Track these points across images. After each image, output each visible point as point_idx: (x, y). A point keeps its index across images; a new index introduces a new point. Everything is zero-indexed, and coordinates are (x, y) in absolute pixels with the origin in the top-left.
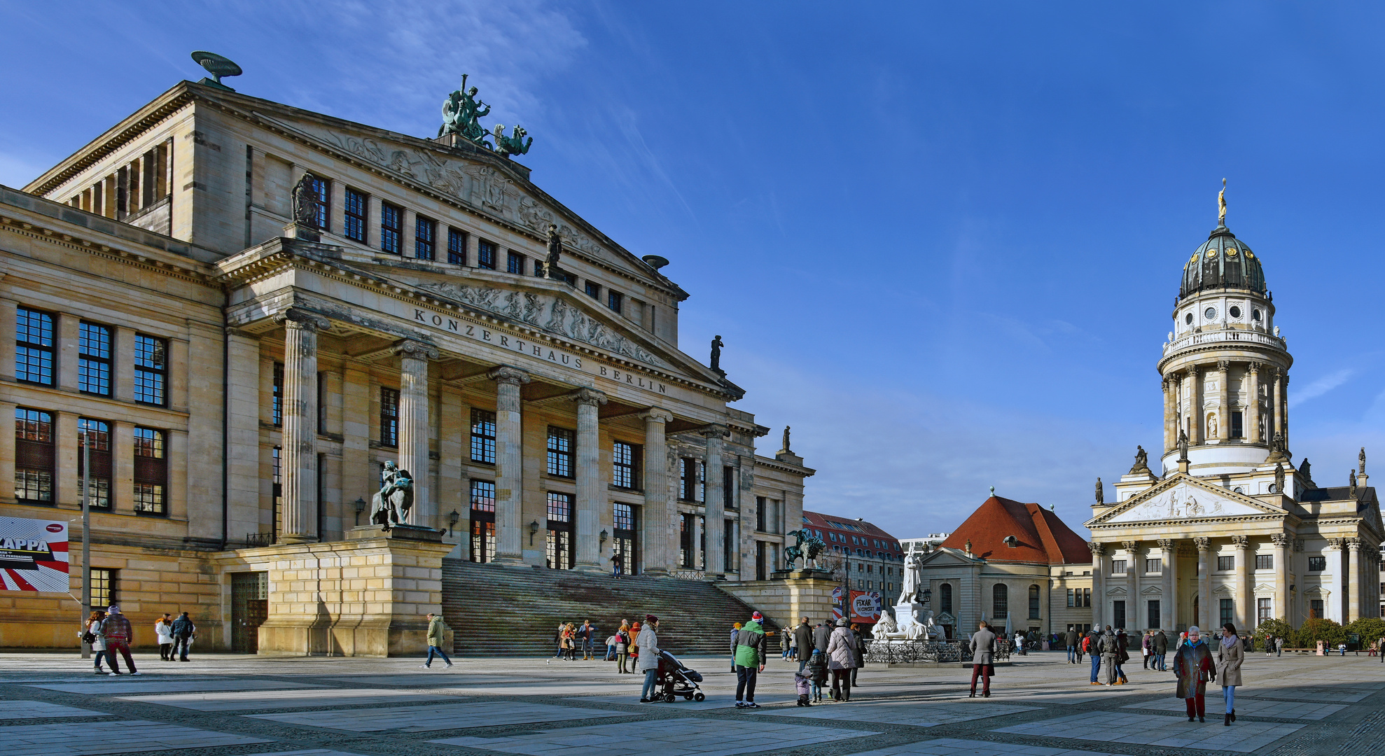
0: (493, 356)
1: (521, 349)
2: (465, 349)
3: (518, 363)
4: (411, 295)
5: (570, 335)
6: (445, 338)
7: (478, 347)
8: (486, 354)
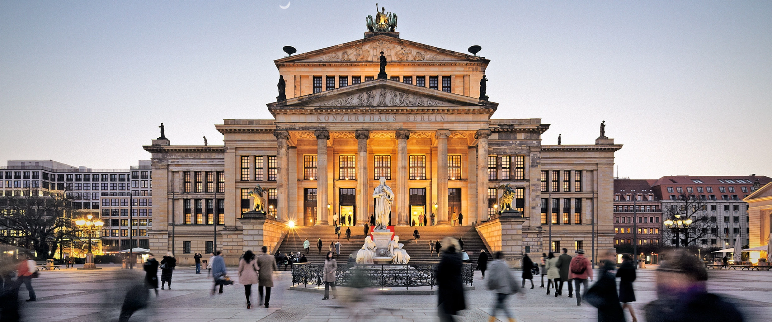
0: (352, 127)
1: (364, 120)
2: (340, 128)
3: (364, 127)
4: (314, 111)
5: (389, 105)
6: (331, 125)
7: (345, 125)
8: (348, 128)
